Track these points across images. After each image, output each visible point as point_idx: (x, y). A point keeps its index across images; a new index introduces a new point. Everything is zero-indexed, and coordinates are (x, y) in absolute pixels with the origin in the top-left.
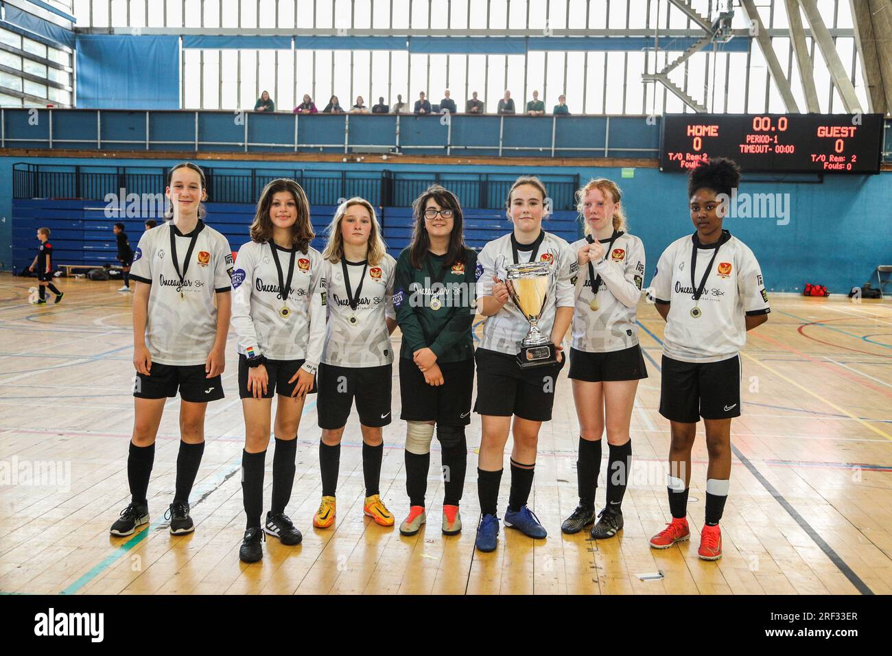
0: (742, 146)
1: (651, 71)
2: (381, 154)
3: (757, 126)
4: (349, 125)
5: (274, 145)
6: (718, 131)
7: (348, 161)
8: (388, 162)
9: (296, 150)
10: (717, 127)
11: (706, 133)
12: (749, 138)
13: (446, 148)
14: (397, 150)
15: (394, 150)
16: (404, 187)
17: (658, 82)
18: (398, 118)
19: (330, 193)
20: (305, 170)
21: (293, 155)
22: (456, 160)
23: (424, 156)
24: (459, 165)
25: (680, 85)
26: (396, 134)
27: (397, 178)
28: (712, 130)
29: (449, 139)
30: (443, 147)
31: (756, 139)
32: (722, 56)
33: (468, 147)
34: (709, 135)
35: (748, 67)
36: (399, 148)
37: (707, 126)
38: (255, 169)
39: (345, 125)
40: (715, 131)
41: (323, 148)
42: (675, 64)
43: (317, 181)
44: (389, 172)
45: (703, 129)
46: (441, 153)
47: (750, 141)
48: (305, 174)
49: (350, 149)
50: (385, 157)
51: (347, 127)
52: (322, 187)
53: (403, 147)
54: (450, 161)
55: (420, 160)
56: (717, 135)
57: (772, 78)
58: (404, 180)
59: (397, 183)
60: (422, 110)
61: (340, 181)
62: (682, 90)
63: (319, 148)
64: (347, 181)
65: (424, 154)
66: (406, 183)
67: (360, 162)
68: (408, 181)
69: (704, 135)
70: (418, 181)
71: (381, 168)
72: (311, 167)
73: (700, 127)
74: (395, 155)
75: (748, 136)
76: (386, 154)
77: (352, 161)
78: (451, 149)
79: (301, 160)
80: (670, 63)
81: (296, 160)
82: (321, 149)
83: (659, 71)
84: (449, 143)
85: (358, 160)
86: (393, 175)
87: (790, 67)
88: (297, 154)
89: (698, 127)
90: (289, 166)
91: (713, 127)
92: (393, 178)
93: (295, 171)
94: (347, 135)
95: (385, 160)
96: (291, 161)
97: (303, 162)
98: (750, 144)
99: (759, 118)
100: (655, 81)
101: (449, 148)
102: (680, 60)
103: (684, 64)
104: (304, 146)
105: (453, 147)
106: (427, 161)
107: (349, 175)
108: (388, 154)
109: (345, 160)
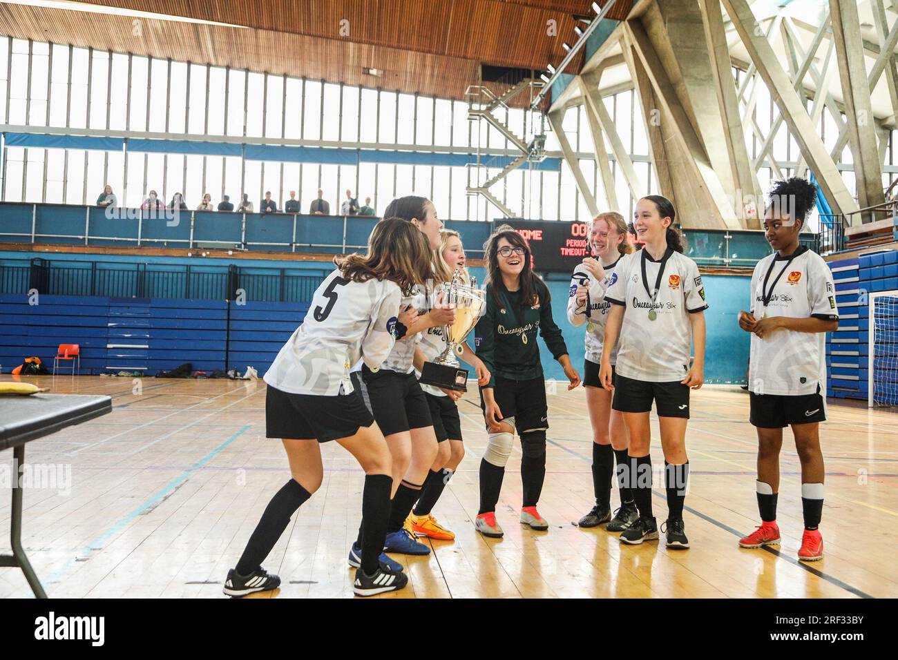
0: (563, 249)
1: (474, 185)
2: (227, 250)
3: (576, 232)
4: (194, 221)
5: (116, 238)
6: (542, 236)
7: (193, 256)
8: (233, 258)
9: (139, 244)
10: (541, 232)
11: (532, 237)
12: (569, 242)
13: (291, 245)
14: (243, 246)
15: (240, 246)
16: (249, 282)
17: (480, 195)
18: (244, 216)
19: (174, 287)
20: (148, 264)
21: (136, 249)
22: (301, 257)
23: (270, 253)
24: (304, 261)
25: (500, 198)
26: (242, 231)
27: (242, 273)
28: (537, 235)
29: (294, 237)
30: (288, 244)
31: (575, 243)
32: (536, 173)
33: (312, 245)
34: (534, 238)
35: (560, 184)
36: (245, 244)
37: (532, 231)
38: (96, 262)
39: (191, 221)
40: (540, 235)
41: (168, 242)
42: (495, 180)
43: (161, 274)
44: (235, 267)
45: (529, 233)
46: (287, 250)
47: (569, 245)
48: (149, 268)
49: (195, 245)
50: (230, 253)
51: (192, 224)
52: (165, 281)
53: (248, 243)
54: (295, 257)
55: (265, 257)
56: (540, 238)
57: (580, 194)
58: (249, 275)
59: (242, 277)
60: (269, 209)
61: (185, 276)
62: (502, 203)
63: (164, 242)
64: (192, 276)
65: (270, 250)
66: (251, 279)
67: (205, 257)
68: (254, 276)
69: (529, 238)
70: (263, 276)
71: (227, 263)
72: (155, 260)
73: (526, 231)
74: (240, 251)
75: (568, 240)
76: (232, 250)
77: (197, 256)
78: (296, 246)
79: (144, 254)
80: (491, 178)
81: (140, 254)
82: (165, 244)
83: (481, 185)
84: (294, 241)
85: (204, 255)
86: (238, 270)
87: (595, 186)
88: (140, 248)
89: (524, 231)
90: (132, 260)
91: (537, 231)
92: (238, 272)
93: (138, 264)
94: (192, 230)
95: (231, 255)
96: (134, 255)
97: (147, 256)
98: (569, 247)
99: (576, 225)
100: (478, 193)
101: (294, 245)
102: (500, 176)
103: (503, 179)
104: (148, 240)
105: (298, 245)
106: (273, 257)
107: (194, 269)
108: (234, 250)
109: (190, 255)
